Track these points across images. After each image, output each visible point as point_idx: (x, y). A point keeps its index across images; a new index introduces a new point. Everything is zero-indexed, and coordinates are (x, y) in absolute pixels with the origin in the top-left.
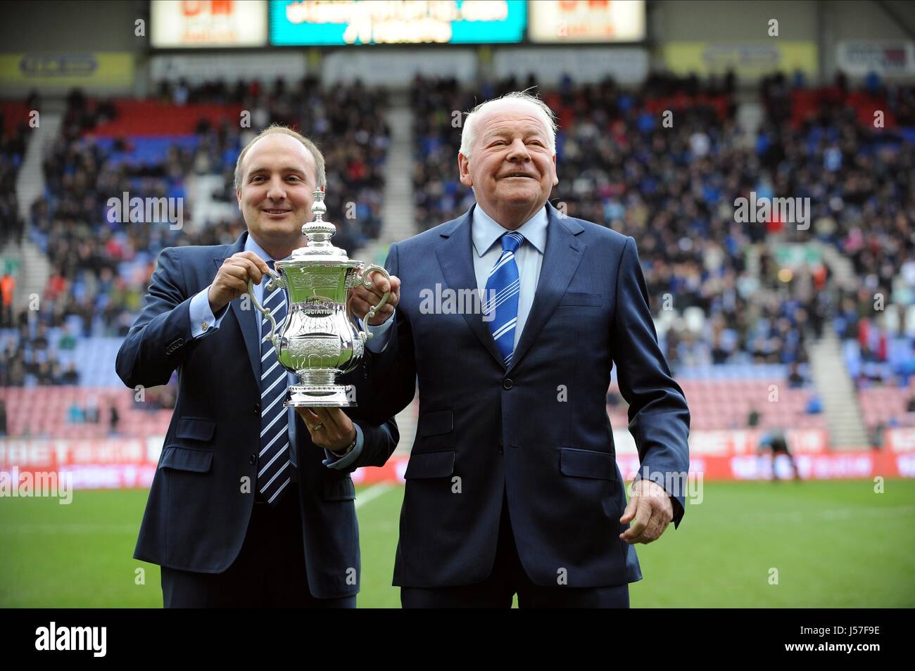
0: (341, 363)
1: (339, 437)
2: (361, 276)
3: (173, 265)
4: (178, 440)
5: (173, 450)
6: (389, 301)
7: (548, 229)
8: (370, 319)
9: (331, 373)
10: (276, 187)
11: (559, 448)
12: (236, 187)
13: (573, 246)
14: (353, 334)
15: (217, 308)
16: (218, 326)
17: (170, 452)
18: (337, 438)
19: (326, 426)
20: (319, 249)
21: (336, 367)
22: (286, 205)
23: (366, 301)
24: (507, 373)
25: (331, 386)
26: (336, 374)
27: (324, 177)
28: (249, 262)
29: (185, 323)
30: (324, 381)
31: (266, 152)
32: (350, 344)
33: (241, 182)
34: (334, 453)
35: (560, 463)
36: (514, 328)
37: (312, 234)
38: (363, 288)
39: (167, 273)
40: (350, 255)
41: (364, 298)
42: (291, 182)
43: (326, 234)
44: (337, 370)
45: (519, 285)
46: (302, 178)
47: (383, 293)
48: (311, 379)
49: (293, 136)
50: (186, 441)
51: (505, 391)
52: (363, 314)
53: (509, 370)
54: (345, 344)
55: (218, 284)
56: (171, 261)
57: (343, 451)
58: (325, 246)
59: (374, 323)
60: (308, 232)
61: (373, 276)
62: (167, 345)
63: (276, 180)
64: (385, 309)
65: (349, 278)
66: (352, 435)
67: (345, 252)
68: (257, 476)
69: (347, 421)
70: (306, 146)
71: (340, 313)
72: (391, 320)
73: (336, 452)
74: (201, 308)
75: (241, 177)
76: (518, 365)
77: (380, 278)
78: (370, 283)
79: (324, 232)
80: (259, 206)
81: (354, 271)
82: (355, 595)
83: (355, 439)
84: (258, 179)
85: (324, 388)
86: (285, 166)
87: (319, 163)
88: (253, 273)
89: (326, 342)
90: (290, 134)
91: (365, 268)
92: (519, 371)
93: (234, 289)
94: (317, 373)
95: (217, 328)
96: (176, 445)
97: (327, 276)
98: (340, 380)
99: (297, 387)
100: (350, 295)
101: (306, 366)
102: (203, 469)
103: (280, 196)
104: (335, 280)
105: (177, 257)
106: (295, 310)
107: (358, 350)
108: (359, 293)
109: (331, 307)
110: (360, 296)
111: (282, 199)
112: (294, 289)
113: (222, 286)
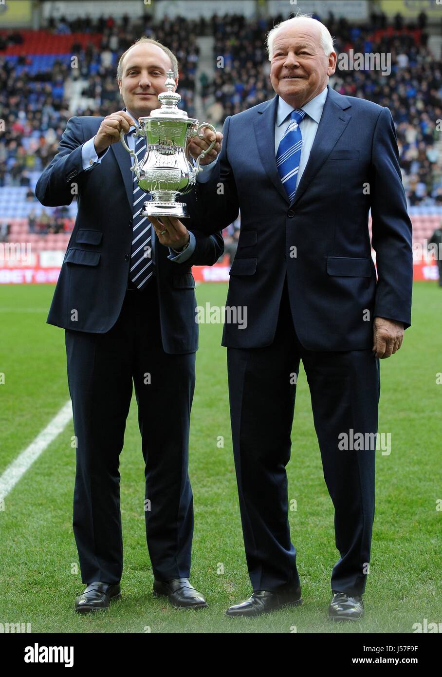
0: (180, 188)
1: (178, 238)
2: (196, 130)
3: (77, 128)
4: (78, 244)
5: (73, 251)
6: (215, 148)
7: (325, 106)
8: (201, 160)
9: (174, 193)
10: (145, 78)
11: (326, 257)
12: (118, 79)
13: (342, 118)
14: (189, 168)
15: (100, 150)
16: (100, 162)
17: (71, 252)
18: (176, 239)
19: (169, 231)
20: (170, 110)
21: (177, 190)
22: (151, 91)
23: (199, 146)
24: (290, 206)
25: (173, 203)
26: (177, 195)
27: (177, 72)
28: (121, 117)
29: (80, 160)
30: (168, 199)
31: (138, 55)
32: (186, 175)
33: (121, 76)
34: (175, 251)
35: (326, 266)
36: (297, 174)
37: (166, 100)
38: (198, 138)
39: (73, 133)
40: (189, 116)
41: (198, 144)
42: (154, 75)
43: (174, 101)
44: (177, 192)
45: (301, 144)
46: (162, 72)
47: (211, 142)
48: (160, 197)
49: (157, 45)
50: (82, 245)
51: (289, 219)
52: (197, 155)
53: (291, 205)
54: (184, 175)
55: (101, 133)
56: (75, 125)
57: (181, 250)
58: (173, 109)
59: (203, 163)
60: (162, 99)
61: (205, 130)
62: (67, 175)
63: (145, 73)
64: (212, 153)
65: (188, 130)
66: (187, 237)
67: (186, 113)
68: (130, 270)
69: (183, 228)
70: (165, 51)
71: (181, 154)
72: (215, 162)
73: (177, 250)
74: (89, 150)
75: (122, 72)
76: (299, 200)
77: (209, 132)
78: (202, 135)
79: (173, 99)
80: (133, 91)
81: (192, 126)
82: (195, 352)
83: (189, 241)
84: (133, 74)
85: (169, 204)
86: (150, 65)
87: (174, 63)
88: (124, 125)
89: (171, 173)
90: (155, 44)
91: (199, 125)
92: (299, 206)
93: (111, 135)
94: (165, 194)
95: (99, 163)
96: (77, 248)
97: (174, 128)
98: (179, 199)
99: (150, 202)
100: (189, 142)
101: (157, 188)
102: (94, 263)
103: (147, 84)
104: (178, 131)
105: (80, 123)
106: (151, 149)
107: (192, 179)
108: (195, 141)
109: (175, 149)
110: (195, 143)
111: (148, 86)
112: (151, 136)
113: (103, 134)
